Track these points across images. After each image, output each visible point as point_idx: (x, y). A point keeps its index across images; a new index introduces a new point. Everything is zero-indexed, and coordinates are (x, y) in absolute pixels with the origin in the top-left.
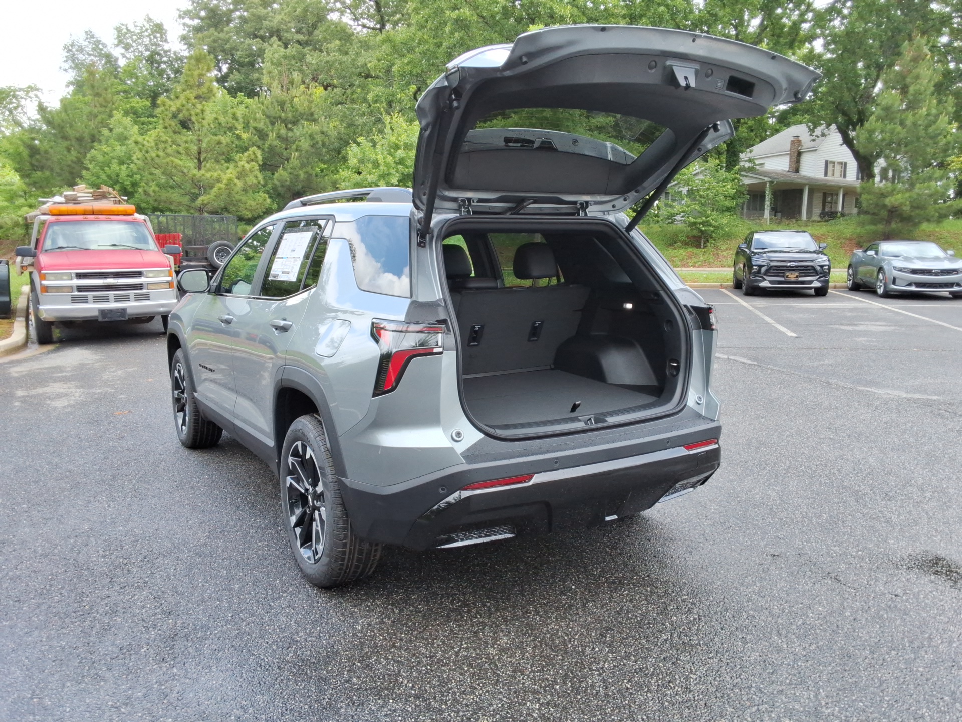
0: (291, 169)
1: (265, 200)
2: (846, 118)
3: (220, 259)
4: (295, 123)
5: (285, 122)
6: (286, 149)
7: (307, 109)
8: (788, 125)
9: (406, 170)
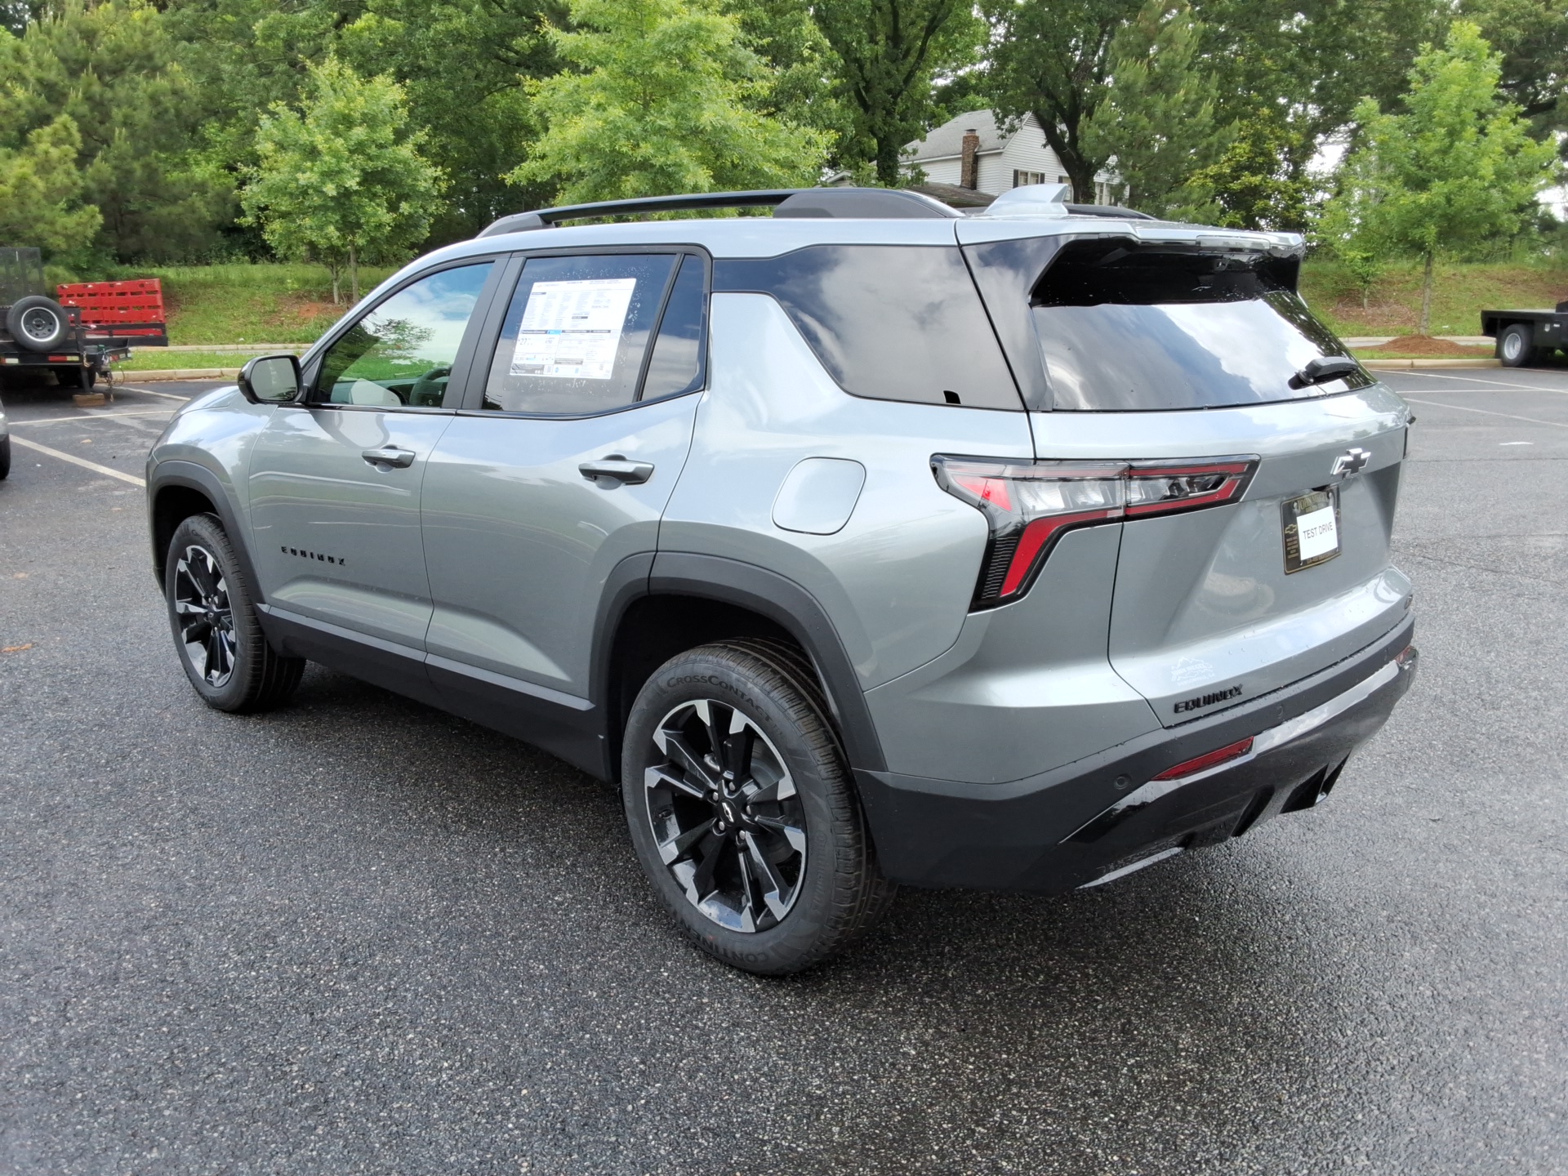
0: (116, 158)
1: (93, 217)
2: (1052, 103)
3: (35, 332)
4: (117, 72)
5: (99, 69)
6: (102, 123)
7: (140, 47)
8: (953, 112)
9: (371, 164)
